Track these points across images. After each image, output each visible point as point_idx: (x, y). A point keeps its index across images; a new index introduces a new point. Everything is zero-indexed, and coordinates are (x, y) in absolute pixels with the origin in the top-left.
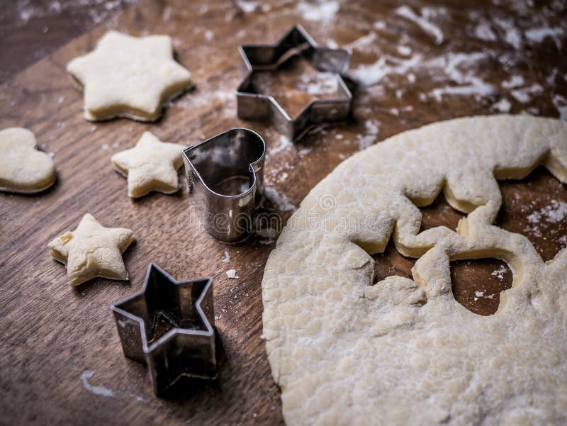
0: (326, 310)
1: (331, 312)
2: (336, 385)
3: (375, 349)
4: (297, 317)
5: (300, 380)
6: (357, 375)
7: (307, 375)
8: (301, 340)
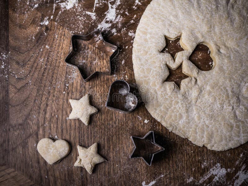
0: (178, 109)
1: (180, 108)
2: (200, 125)
3: (200, 107)
4: (173, 118)
5: (190, 133)
6: (203, 118)
7: (191, 130)
8: (180, 122)
